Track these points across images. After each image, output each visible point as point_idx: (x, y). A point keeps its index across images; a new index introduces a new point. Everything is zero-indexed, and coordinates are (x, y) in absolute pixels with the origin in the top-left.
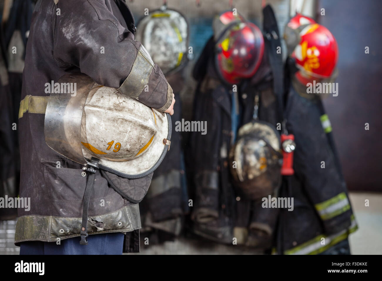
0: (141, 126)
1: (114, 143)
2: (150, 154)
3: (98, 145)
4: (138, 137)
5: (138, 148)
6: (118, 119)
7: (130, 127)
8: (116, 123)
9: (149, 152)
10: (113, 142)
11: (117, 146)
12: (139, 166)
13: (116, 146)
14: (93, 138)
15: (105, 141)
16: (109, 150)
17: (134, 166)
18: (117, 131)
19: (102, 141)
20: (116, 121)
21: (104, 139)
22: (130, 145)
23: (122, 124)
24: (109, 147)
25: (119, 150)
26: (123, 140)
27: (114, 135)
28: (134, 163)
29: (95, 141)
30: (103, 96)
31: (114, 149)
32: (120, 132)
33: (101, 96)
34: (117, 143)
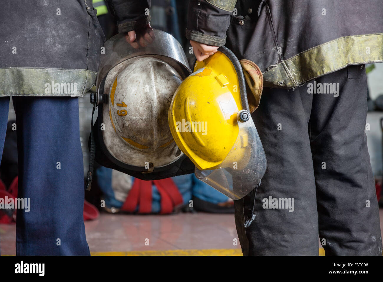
0: (152, 129)
1: (126, 108)
2: (131, 153)
3: (119, 93)
4: (140, 130)
5: (130, 135)
6: (150, 102)
7: (147, 118)
8: (145, 102)
9: (133, 151)
10: (126, 106)
11: (123, 113)
12: (115, 146)
13: (123, 111)
14: (123, 86)
15: (124, 98)
16: (117, 106)
17: (113, 141)
18: (137, 106)
19: (123, 96)
20: (147, 101)
21: (126, 96)
22: (129, 125)
23: (147, 109)
24: (119, 105)
25: (120, 116)
26: (131, 116)
27: (132, 104)
28: (115, 140)
29: (121, 89)
30: (169, 81)
31: (120, 110)
32: (138, 109)
33: (168, 79)
34: (126, 110)
